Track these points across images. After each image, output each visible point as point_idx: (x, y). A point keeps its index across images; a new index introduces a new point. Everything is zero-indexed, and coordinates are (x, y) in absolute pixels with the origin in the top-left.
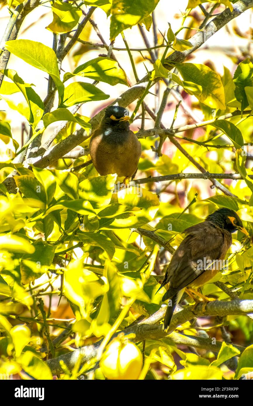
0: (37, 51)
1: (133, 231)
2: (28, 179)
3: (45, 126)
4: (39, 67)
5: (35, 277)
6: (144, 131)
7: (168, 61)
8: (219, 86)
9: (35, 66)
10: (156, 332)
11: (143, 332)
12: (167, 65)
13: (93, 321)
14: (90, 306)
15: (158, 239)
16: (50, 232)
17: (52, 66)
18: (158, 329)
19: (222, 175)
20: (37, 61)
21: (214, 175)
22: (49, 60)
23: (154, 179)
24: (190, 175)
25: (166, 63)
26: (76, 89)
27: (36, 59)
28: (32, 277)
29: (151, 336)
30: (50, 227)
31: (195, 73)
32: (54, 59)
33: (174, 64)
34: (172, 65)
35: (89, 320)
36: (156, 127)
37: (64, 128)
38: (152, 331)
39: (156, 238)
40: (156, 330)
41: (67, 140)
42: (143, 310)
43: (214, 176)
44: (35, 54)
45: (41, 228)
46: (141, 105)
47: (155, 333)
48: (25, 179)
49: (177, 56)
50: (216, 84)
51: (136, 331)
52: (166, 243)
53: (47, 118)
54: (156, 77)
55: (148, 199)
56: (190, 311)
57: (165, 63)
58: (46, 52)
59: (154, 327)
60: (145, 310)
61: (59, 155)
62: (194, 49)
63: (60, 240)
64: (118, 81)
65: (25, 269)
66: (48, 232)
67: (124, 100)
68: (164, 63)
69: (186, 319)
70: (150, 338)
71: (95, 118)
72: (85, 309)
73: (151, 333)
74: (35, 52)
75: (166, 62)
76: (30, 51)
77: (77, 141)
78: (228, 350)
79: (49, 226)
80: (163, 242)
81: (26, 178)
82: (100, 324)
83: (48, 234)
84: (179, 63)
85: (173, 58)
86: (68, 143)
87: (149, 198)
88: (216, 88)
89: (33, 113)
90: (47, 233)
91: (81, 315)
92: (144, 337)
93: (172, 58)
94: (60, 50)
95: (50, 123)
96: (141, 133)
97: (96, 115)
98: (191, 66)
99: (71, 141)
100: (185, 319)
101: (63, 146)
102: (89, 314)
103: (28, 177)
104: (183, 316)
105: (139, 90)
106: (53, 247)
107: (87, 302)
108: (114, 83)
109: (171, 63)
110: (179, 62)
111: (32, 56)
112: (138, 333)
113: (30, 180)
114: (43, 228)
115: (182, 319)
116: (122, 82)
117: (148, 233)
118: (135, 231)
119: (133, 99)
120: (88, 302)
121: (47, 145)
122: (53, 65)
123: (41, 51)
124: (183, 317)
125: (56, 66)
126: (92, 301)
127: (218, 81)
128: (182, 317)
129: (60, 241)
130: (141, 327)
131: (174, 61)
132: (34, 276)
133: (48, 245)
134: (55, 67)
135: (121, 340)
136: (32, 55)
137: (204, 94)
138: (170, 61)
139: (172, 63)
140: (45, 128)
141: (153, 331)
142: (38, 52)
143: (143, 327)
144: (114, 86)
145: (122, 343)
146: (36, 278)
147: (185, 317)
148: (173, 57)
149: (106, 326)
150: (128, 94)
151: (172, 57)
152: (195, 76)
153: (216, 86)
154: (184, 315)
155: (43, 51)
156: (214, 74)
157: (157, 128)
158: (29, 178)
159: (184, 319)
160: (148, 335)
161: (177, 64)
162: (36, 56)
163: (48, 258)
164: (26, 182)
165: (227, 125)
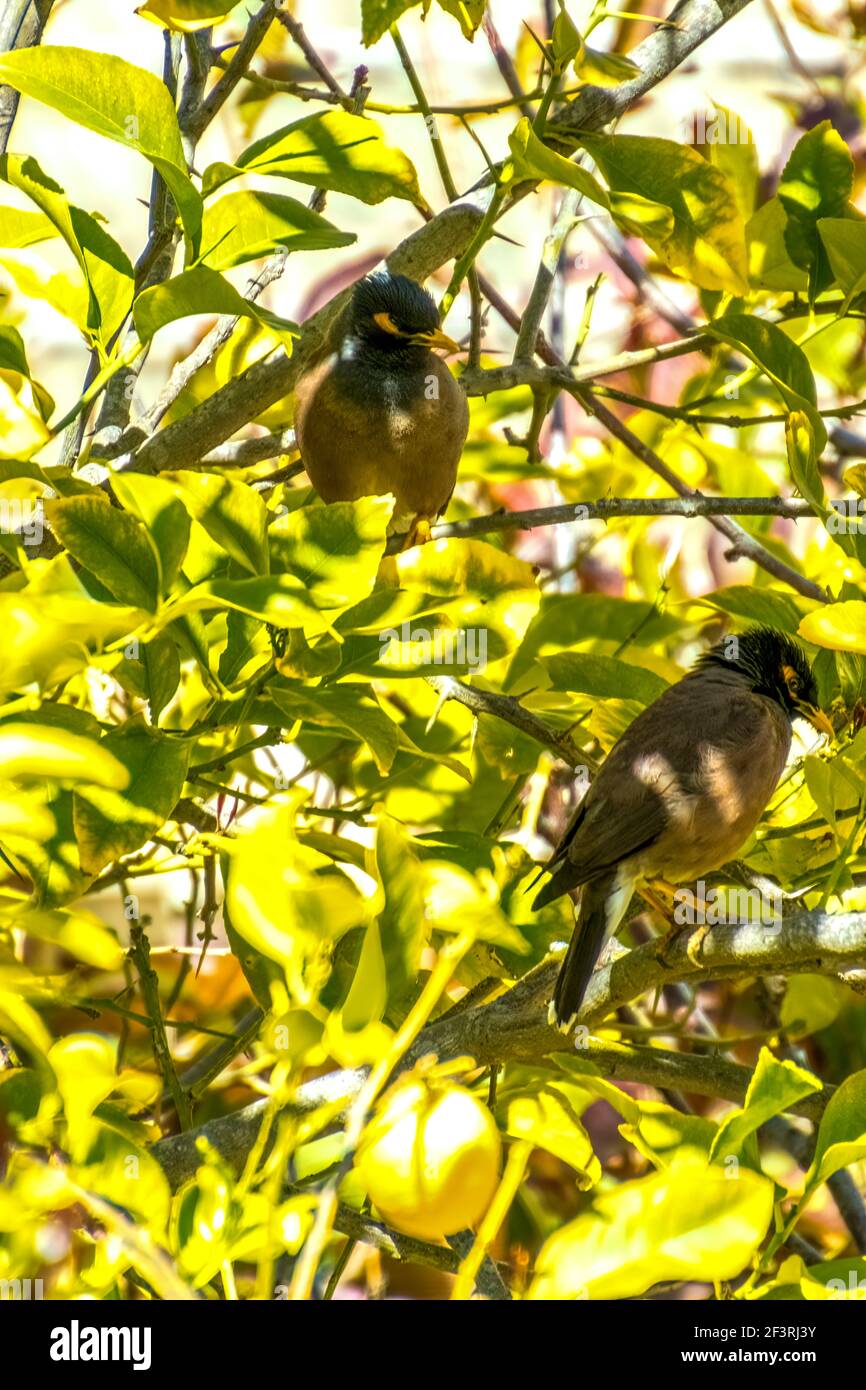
0: (107, 84)
1: (448, 699)
2: (91, 508)
3: (140, 337)
4: (114, 136)
5: (125, 847)
6: (479, 371)
7: (558, 127)
8: (728, 216)
9: (99, 132)
10: (535, 1033)
11: (490, 1036)
12: (553, 140)
13: (332, 1015)
14: (319, 964)
15: (531, 723)
16: (167, 694)
17: (159, 132)
18: (540, 1023)
19: (745, 502)
20: (107, 116)
21: (718, 503)
22: (150, 113)
23: (515, 518)
24: (637, 504)
25: (552, 135)
26: (242, 214)
27: (102, 112)
28: (113, 846)
29: (518, 1047)
30: (168, 678)
31: (649, 171)
32: (165, 112)
33: (578, 136)
34: (572, 141)
35: (318, 1012)
36: (519, 361)
37: (206, 362)
38: (521, 1030)
39: (527, 718)
40: (533, 1028)
41: (219, 399)
42: (491, 958)
43: (719, 507)
44: (100, 95)
45: (136, 683)
46: (465, 281)
47: (530, 1039)
48: (82, 508)
49: (587, 109)
50: (720, 207)
51: (467, 1032)
52: (562, 738)
53: (149, 306)
54: (518, 181)
55: (498, 579)
56: (649, 957)
57: (546, 135)
58: (137, 87)
59: (528, 1018)
60: (495, 960)
61: (192, 452)
62: (645, 84)
63: (203, 719)
64: (389, 188)
65: (89, 819)
66: (163, 696)
67: (410, 261)
68: (542, 133)
69: (637, 985)
70: (515, 1054)
71: (312, 324)
72: (303, 974)
73: (518, 1039)
74: (98, 89)
75: (549, 131)
76: (82, 84)
77: (251, 402)
78: (781, 1078)
79: (164, 675)
80: (549, 731)
81: (85, 503)
82: (355, 1027)
83: (161, 702)
84: (592, 134)
85: (576, 117)
86: (222, 408)
87: (503, 576)
88: (718, 223)
89: (97, 296)
90: (159, 698)
91: (290, 996)
92: (493, 1054)
93: (570, 116)
94: (191, 107)
95: (158, 328)
96: (470, 380)
97: (316, 314)
98: (634, 147)
99: (230, 404)
100: (634, 986)
101: (206, 420)
102: (315, 989)
103: (90, 502)
104: (627, 975)
105: (459, 228)
106: (183, 742)
107: (310, 949)
108: (374, 194)
109: (567, 135)
110: (594, 130)
111: (89, 99)
112: (473, 1039)
113: (100, 511)
114: (143, 682)
115: (624, 986)
116: (401, 192)
117: (500, 703)
118: (455, 698)
119: (438, 258)
120: (315, 952)
121: (149, 421)
122: (164, 131)
123: (119, 83)
124: (626, 979)
125: (172, 135)
126: (328, 947)
127: (725, 197)
128: (623, 979)
129: (205, 722)
130: (482, 1019)
131: (580, 128)
132: (122, 844)
133: (164, 737)
134: (169, 138)
135: (425, 1080)
136: (91, 99)
137: (679, 240)
138: (562, 126)
139: (573, 134)
140: (140, 346)
141: (525, 1030)
142: (111, 87)
143: (488, 1019)
144: (377, 205)
145: (428, 1088)
146: (128, 849)
147: (634, 980)
148: (574, 114)
149: (376, 1031)
150: (422, 240)
151: (570, 113)
152: (651, 178)
153: (720, 214)
154: (629, 972)
155: (126, 84)
156: (714, 175)
157: (522, 363)
158: (94, 505)
159: (630, 984)
160: (507, 1045)
161: (588, 138)
162: (105, 101)
163: (167, 779)
164: (85, 519)
165: (760, 333)
